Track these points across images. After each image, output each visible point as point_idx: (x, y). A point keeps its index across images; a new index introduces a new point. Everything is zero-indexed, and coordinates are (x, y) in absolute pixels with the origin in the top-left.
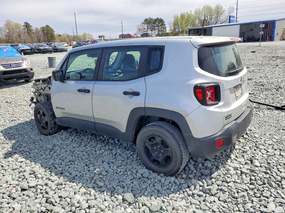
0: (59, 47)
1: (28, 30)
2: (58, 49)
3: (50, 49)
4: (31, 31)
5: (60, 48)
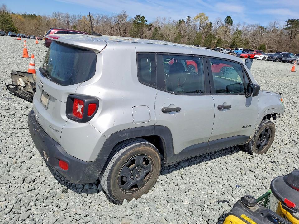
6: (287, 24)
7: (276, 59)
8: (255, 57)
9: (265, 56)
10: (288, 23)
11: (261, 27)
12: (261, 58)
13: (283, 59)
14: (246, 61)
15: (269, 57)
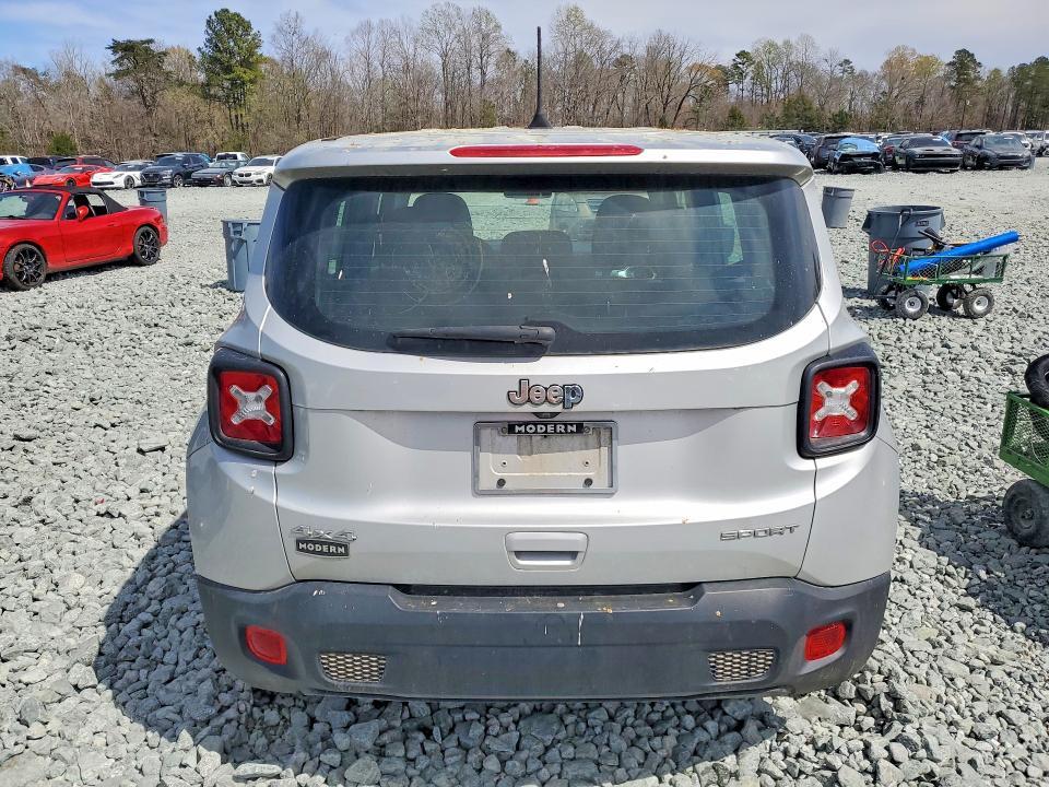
0: (993, 150)
1: (959, 81)
2: (986, 158)
3: (951, 156)
4: (968, 82)
5: (998, 155)
6: (113, 58)
7: (172, 180)
8: (95, 184)
9: (131, 173)
10: (115, 52)
11: (24, 70)
12: (120, 182)
13: (195, 176)
14: (145, 197)
15: (146, 175)
